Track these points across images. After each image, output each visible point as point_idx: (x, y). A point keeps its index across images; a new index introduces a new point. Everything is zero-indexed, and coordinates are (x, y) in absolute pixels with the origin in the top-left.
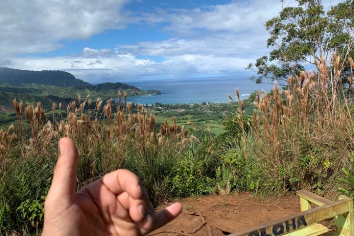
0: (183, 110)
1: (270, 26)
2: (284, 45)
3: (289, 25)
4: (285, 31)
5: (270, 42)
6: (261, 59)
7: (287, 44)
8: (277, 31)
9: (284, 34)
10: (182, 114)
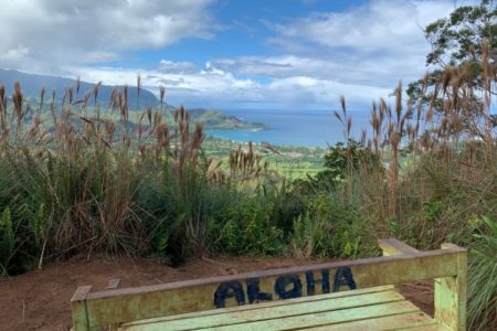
0: (298, 155)
1: (432, 33)
2: (452, 64)
3: (462, 33)
4: (456, 42)
5: (432, 58)
6: (415, 84)
7: (458, 62)
8: (442, 41)
9: (454, 47)
10: (297, 160)
